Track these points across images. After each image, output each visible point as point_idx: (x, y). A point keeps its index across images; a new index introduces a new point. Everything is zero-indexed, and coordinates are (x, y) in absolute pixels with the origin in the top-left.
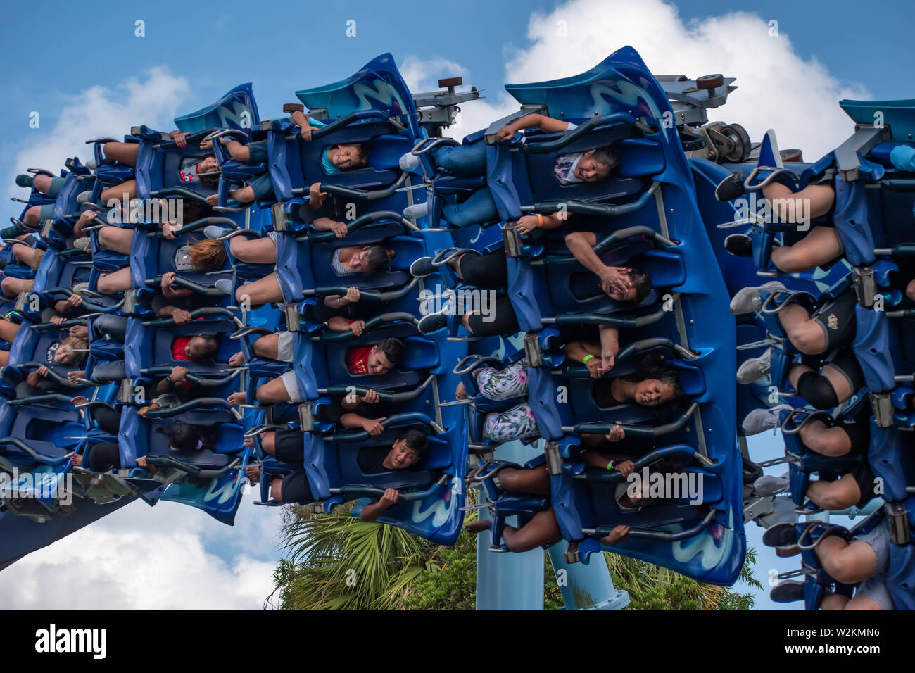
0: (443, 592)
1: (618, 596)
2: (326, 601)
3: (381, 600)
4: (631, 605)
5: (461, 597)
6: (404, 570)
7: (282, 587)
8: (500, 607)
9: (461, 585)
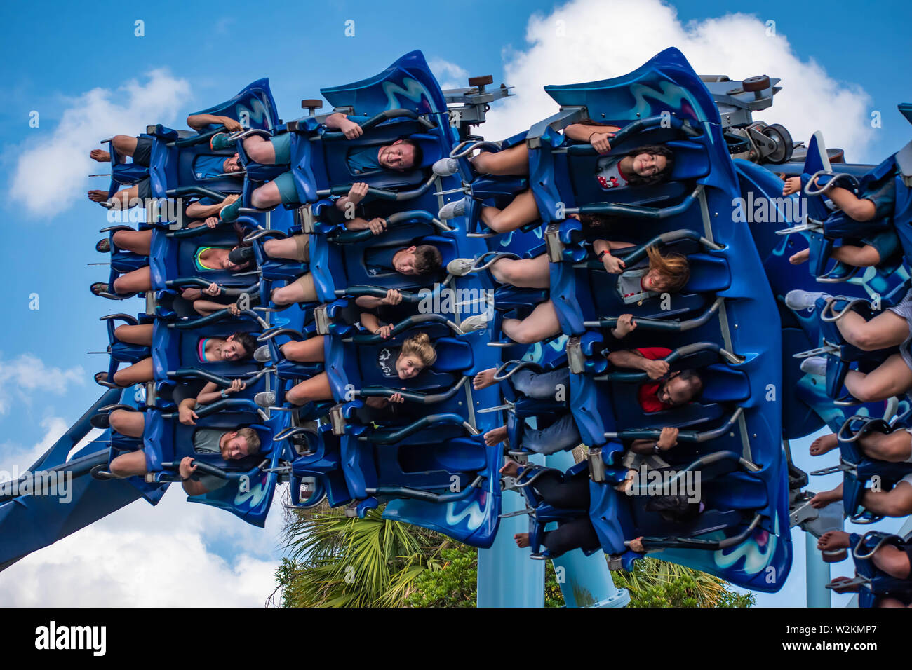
0: (444, 591)
1: (619, 595)
2: (328, 601)
3: (383, 598)
4: (632, 604)
5: (462, 596)
6: (406, 569)
7: (285, 587)
8: (502, 604)
9: (461, 585)
